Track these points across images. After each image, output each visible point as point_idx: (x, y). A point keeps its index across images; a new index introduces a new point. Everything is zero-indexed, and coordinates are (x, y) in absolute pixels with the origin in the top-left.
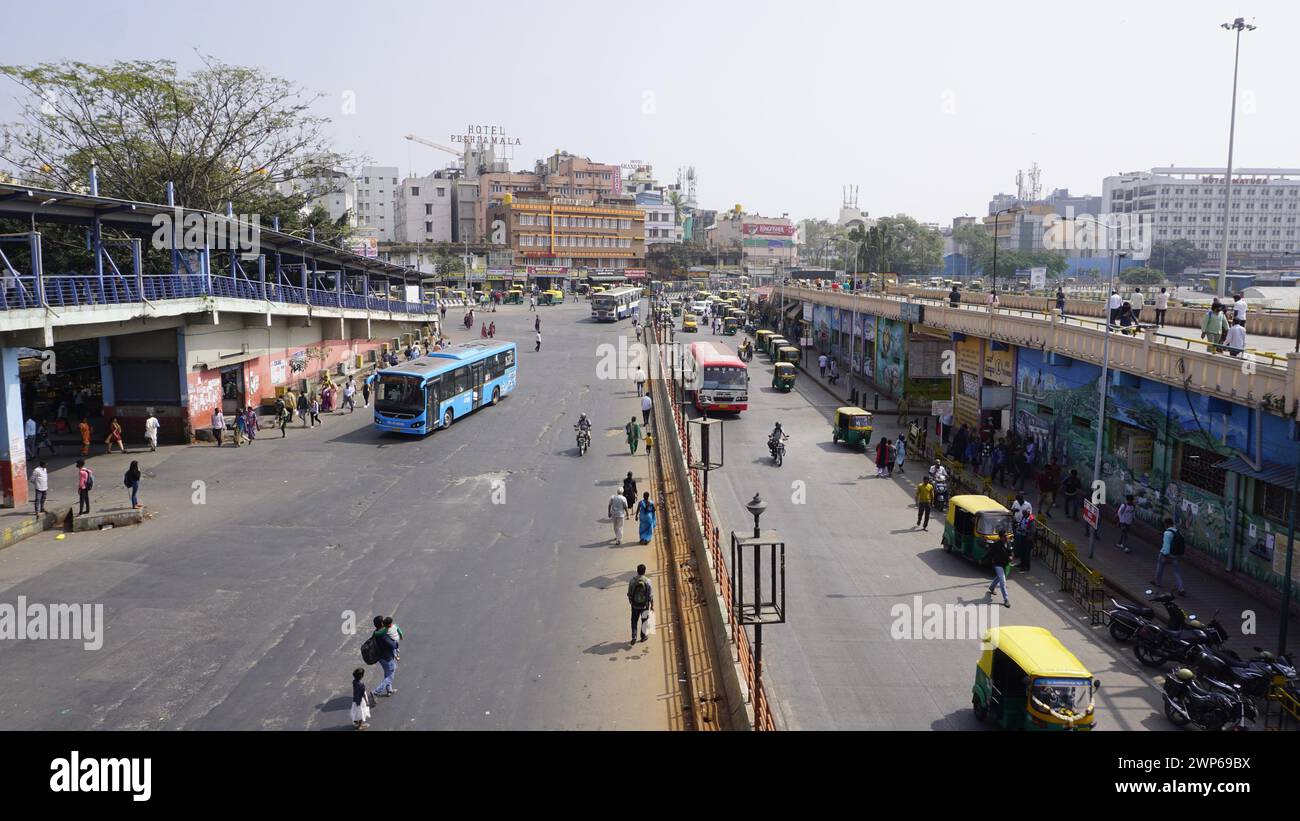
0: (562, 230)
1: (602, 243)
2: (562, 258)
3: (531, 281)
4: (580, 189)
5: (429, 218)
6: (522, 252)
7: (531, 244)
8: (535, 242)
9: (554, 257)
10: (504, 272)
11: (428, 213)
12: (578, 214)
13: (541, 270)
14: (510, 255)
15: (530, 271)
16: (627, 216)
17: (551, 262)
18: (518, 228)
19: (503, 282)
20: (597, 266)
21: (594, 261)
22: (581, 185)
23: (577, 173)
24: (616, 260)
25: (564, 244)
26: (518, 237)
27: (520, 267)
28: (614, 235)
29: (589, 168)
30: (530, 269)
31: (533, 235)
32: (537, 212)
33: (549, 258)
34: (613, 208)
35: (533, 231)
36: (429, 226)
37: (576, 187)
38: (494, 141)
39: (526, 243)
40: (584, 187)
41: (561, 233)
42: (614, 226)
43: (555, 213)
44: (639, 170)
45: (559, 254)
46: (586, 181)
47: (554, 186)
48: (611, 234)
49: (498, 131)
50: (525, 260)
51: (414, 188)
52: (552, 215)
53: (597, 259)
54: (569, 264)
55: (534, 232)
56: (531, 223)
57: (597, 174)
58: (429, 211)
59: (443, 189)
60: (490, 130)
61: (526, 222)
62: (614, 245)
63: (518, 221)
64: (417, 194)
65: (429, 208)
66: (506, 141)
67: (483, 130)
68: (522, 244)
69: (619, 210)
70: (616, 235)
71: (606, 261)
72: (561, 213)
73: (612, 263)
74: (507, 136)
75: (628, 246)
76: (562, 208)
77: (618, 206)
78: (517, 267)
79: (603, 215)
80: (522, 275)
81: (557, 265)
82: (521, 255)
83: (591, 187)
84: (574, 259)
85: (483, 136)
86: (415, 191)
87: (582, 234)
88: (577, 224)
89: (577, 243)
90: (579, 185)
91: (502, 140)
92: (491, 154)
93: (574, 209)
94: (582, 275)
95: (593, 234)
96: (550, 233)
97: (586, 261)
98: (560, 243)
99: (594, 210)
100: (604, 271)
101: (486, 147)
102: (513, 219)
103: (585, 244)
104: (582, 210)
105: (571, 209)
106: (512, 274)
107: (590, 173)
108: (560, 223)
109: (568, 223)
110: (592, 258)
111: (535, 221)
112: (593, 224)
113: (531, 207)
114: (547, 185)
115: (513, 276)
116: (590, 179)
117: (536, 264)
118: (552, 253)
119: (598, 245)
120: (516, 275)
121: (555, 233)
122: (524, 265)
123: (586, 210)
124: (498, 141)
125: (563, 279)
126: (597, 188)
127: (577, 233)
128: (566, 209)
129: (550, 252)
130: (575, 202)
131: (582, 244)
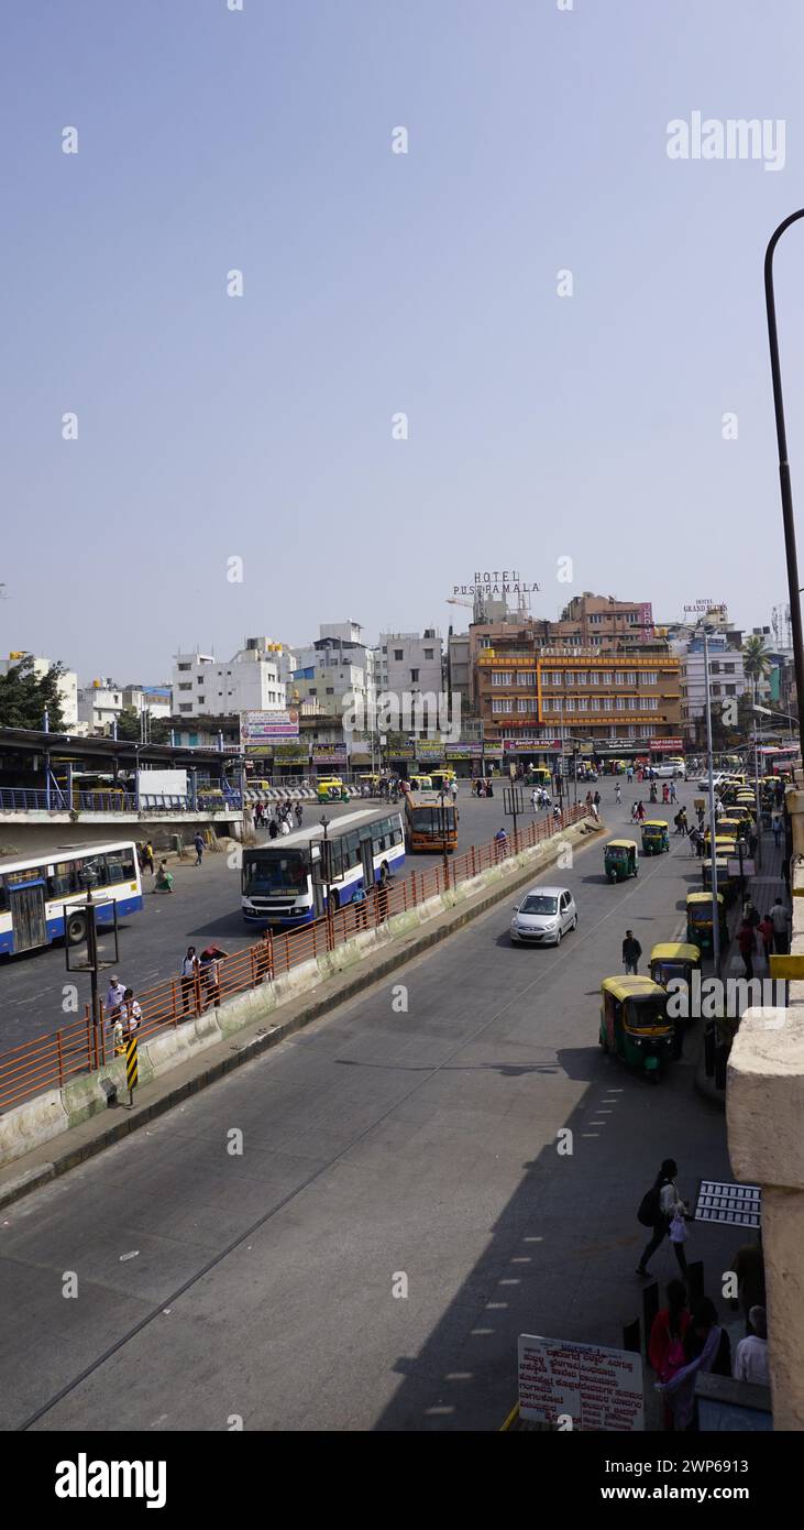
0: (554, 691)
1: (615, 706)
2: (556, 728)
3: (507, 759)
4: (596, 638)
5: (414, 687)
6: (496, 722)
7: (509, 710)
8: (515, 708)
9: (543, 726)
10: (469, 748)
11: (414, 680)
12: (577, 667)
13: (524, 744)
14: (478, 726)
15: (507, 746)
16: (651, 667)
17: (538, 732)
18: (486, 691)
19: (471, 762)
20: (609, 737)
21: (605, 730)
22: (598, 632)
23: (591, 616)
24: (638, 727)
25: (557, 709)
26: (490, 701)
27: (493, 742)
28: (633, 694)
29: (609, 608)
30: (507, 745)
31: (513, 698)
32: (515, 668)
33: (536, 727)
34: (629, 657)
35: (511, 694)
37: (591, 634)
38: (506, 589)
39: (502, 709)
40: (602, 634)
41: (552, 694)
42: (632, 681)
43: (542, 667)
44: (710, 612)
45: (551, 722)
46: (604, 626)
47: (560, 635)
48: (628, 693)
49: (510, 576)
50: (502, 731)
51: (396, 651)
52: (539, 670)
53: (609, 727)
54: (565, 735)
55: (515, 695)
56: (508, 683)
57: (620, 616)
58: (415, 678)
59: (432, 650)
60: (500, 577)
61: (501, 681)
62: (632, 707)
63: (489, 681)
64: (401, 659)
65: (415, 674)
66: (521, 588)
67: (493, 578)
68: (496, 710)
69: (639, 659)
70: (635, 693)
71: (622, 729)
72: (551, 667)
73: (631, 732)
74: (521, 583)
75: (654, 707)
76: (553, 661)
77: (638, 654)
78: (487, 741)
79: (616, 667)
80: (497, 752)
81: (548, 738)
82: (497, 726)
83: (611, 634)
84: (572, 728)
85: (493, 584)
86: (399, 655)
87: (583, 693)
88: (576, 681)
89: (577, 707)
90: (595, 632)
91: (517, 587)
92: (503, 604)
93: (571, 661)
94: (586, 750)
95: (601, 693)
96: (537, 695)
97: (592, 730)
98: (551, 707)
99: (600, 661)
100: (619, 743)
101: (497, 597)
102: (482, 678)
103: (589, 706)
104: (583, 661)
105: (565, 661)
106: (480, 751)
107: (609, 616)
108: (550, 680)
109: (563, 680)
110: (601, 727)
111: (514, 680)
112: (601, 680)
113: (508, 661)
114: (550, 635)
115: (483, 753)
116: (610, 623)
117: (517, 736)
118: (540, 720)
119: (608, 707)
120: (486, 752)
121: (543, 694)
122: (498, 738)
123: (589, 661)
124: (512, 588)
125: (557, 755)
126: (620, 634)
127: (576, 694)
128: (559, 661)
129: (537, 720)
130: (573, 652)
131: (583, 708)
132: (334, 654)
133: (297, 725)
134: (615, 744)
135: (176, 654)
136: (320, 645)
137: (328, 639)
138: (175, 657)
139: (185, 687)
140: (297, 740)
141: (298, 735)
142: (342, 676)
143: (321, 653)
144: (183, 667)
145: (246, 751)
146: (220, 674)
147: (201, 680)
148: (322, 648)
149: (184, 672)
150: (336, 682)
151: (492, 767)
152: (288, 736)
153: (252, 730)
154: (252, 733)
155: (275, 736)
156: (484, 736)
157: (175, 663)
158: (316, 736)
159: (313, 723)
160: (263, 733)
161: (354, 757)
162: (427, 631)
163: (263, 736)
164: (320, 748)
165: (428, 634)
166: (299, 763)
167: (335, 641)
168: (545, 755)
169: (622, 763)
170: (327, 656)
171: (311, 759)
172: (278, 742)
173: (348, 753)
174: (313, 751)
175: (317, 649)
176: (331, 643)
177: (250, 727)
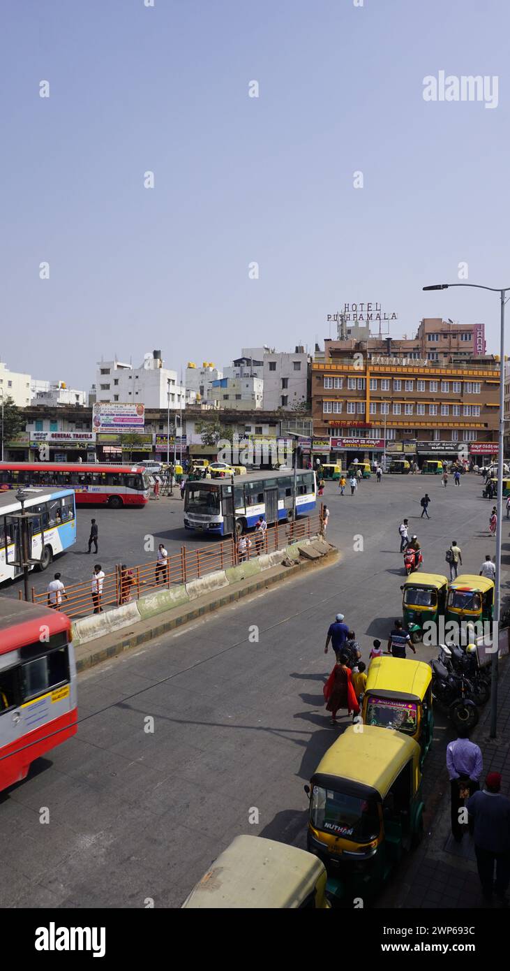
0: (382, 396)
1: (439, 411)
2: (382, 429)
4: (433, 353)
5: (285, 392)
6: (326, 421)
7: (338, 411)
8: (344, 409)
9: (369, 427)
11: (284, 387)
12: (405, 375)
13: (351, 442)
14: (307, 425)
16: (476, 378)
17: (365, 433)
18: (321, 392)
20: (432, 439)
21: (429, 433)
22: (435, 349)
23: (429, 334)
24: (460, 431)
25: (384, 412)
26: (321, 403)
27: (321, 439)
28: (457, 401)
29: (445, 329)
30: (334, 442)
31: (342, 400)
32: (346, 373)
33: (363, 428)
34: (456, 368)
35: (341, 396)
36: (284, 399)
37: (429, 351)
38: (370, 317)
39: (331, 410)
40: (437, 351)
41: (380, 399)
42: (456, 389)
43: (372, 374)
45: (378, 423)
46: (441, 343)
47: (401, 350)
48: (452, 400)
49: (373, 307)
50: (332, 430)
51: (270, 363)
52: (368, 376)
53: (433, 431)
54: (390, 436)
55: (344, 398)
56: (339, 386)
57: (455, 334)
58: (285, 386)
59: (300, 363)
60: (365, 307)
61: (332, 385)
62: (456, 414)
63: (321, 384)
64: (275, 369)
65: (285, 382)
66: (382, 317)
67: (359, 308)
68: (327, 411)
69: (465, 371)
70: (459, 401)
71: (445, 433)
72: (380, 374)
73: (454, 435)
74: (382, 312)
75: (477, 415)
76: (382, 369)
77: (465, 366)
78: (315, 439)
79: (441, 377)
80: (324, 448)
81: (374, 437)
82: (326, 425)
83: (446, 350)
84: (398, 430)
85: (359, 314)
86: (273, 366)
87: (409, 399)
88: (403, 388)
89: (403, 411)
90: (432, 349)
91: (378, 316)
92: (367, 330)
93: (399, 370)
94: (409, 450)
95: (426, 399)
96: (366, 399)
97: (417, 432)
98: (378, 410)
99: (427, 371)
100: (441, 445)
101: (362, 324)
102: (315, 381)
103: (415, 411)
104: (410, 370)
105: (393, 370)
106: (309, 446)
107: (445, 335)
108: (379, 386)
109: (391, 387)
110: (426, 430)
111: (345, 385)
112: (427, 388)
113: (340, 368)
114: (392, 350)
115: (311, 449)
116: (446, 341)
117: (345, 435)
118: (368, 422)
119: (433, 413)
120: (314, 448)
121: (371, 398)
122: (326, 436)
123: (416, 370)
124: (374, 317)
125: (382, 453)
126: (455, 350)
127: (403, 399)
128: (388, 370)
129: (365, 421)
130: (402, 361)
131: (409, 412)
132: (247, 370)
133: (143, 417)
134: (437, 445)
135: (100, 361)
136: (238, 363)
137: (244, 358)
138: (98, 363)
139: (105, 387)
140: (141, 431)
141: (143, 426)
142: (247, 386)
143: (238, 369)
144: (105, 371)
145: (97, 437)
146: (130, 377)
147: (116, 381)
148: (239, 366)
149: (105, 375)
150: (243, 390)
151: (318, 461)
152: (135, 426)
153: (103, 420)
154: (103, 422)
155: (122, 426)
156: (312, 433)
157: (98, 368)
158: (161, 428)
159: (158, 416)
160: (113, 422)
161: (192, 447)
162: (297, 348)
163: (113, 425)
164: (162, 438)
165: (299, 350)
166: (144, 450)
167: (249, 360)
168: (370, 453)
169: (440, 464)
170: (241, 371)
171: (154, 447)
172: (124, 430)
173: (188, 444)
174: (156, 441)
175: (236, 366)
176: (245, 361)
177: (101, 417)
